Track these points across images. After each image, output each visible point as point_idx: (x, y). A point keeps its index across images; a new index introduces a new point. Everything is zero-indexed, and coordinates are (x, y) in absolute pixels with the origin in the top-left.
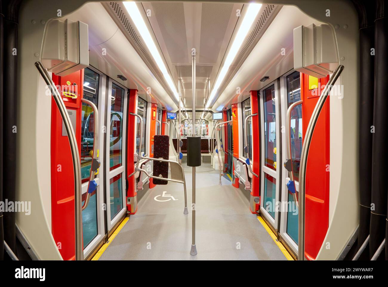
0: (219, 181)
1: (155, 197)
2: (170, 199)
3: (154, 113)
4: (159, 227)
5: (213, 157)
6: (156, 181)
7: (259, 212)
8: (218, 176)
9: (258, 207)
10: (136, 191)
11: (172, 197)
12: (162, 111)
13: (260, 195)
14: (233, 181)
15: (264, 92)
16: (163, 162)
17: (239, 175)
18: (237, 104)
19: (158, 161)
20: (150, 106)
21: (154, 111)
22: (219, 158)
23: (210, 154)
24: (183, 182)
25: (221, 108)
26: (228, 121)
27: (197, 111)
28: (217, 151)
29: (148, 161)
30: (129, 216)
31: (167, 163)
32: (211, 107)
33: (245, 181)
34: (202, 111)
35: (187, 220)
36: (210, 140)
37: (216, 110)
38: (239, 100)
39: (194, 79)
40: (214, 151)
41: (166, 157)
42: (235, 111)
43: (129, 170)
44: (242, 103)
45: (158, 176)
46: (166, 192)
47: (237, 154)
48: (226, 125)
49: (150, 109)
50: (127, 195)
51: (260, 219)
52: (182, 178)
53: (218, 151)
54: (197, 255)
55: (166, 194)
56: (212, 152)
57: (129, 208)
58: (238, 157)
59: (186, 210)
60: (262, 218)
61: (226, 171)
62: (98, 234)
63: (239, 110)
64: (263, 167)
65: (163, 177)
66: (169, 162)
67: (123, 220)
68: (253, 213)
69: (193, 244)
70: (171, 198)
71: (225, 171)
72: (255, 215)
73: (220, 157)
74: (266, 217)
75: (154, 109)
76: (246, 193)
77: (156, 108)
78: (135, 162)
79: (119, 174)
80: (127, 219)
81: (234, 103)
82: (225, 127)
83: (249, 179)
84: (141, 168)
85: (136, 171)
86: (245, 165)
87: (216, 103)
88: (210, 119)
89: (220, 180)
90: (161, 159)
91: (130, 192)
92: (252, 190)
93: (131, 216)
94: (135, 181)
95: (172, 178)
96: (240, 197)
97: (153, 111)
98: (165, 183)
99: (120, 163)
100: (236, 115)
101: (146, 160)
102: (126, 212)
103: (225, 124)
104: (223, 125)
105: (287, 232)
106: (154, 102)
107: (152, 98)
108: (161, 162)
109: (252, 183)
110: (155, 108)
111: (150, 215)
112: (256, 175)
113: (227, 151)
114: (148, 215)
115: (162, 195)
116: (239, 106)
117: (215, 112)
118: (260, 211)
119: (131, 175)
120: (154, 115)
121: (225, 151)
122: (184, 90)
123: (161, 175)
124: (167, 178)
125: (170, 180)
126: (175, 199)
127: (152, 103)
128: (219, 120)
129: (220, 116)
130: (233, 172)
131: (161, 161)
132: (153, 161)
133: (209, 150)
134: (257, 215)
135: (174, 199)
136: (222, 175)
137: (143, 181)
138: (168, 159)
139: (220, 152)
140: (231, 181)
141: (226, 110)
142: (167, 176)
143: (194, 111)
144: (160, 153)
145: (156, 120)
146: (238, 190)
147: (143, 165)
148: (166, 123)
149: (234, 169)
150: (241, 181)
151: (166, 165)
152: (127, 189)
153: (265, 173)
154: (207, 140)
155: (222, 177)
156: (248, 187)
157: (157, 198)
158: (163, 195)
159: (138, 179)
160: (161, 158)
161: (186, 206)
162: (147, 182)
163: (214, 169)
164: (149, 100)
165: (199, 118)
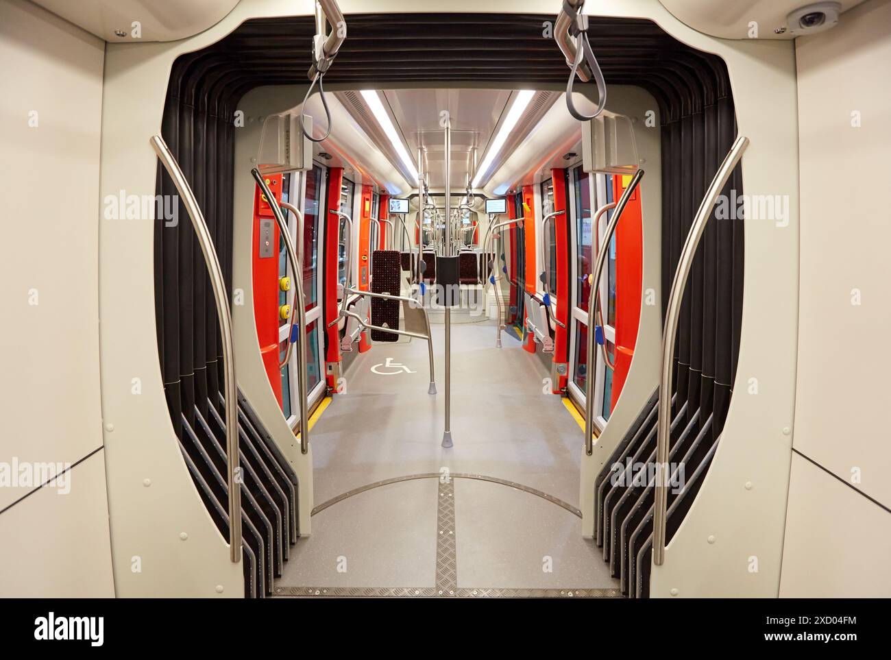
0: (497, 339)
1: (373, 365)
2: (401, 371)
3: (367, 203)
4: (387, 412)
5: (487, 292)
6: (377, 335)
7: (565, 390)
8: (495, 330)
9: (564, 382)
10: (340, 353)
11: (404, 367)
12: (380, 196)
13: (568, 361)
14: (524, 340)
15: (576, 173)
16: (390, 300)
17: (534, 326)
18: (532, 185)
19: (381, 299)
20: (359, 189)
21: (368, 200)
22: (496, 293)
23: (479, 287)
24: (427, 337)
25: (503, 191)
26: (517, 218)
27: (452, 195)
28: (493, 281)
29: (359, 298)
30: (331, 396)
31: (398, 301)
32: (481, 187)
33: (543, 336)
34: (464, 195)
35: (434, 403)
36: (481, 255)
37: (492, 192)
38: (537, 180)
39: (448, 148)
40: (488, 280)
41: (396, 291)
42: (528, 200)
43: (329, 313)
44: (542, 185)
45: (381, 326)
46: (392, 359)
47: (532, 286)
48: (513, 227)
49: (358, 197)
50: (326, 359)
51: (566, 403)
52: (426, 330)
53: (495, 279)
54: (454, 447)
55: (391, 362)
56: (485, 283)
57: (330, 381)
58: (535, 292)
59: (432, 386)
60: (571, 401)
61: (513, 322)
62: (291, 415)
63: (537, 198)
64: (574, 310)
65: (391, 328)
66: (401, 300)
67: (322, 401)
68: (555, 393)
69: (446, 430)
70: (402, 369)
71: (511, 321)
72: (559, 396)
73: (500, 293)
74: (577, 398)
75: (367, 196)
76: (545, 359)
77: (370, 193)
78: (340, 301)
79: (313, 322)
80: (327, 401)
81: (527, 184)
82: (511, 230)
83: (551, 332)
84: (348, 309)
85: (341, 316)
86: (543, 307)
87: (490, 181)
88: (480, 208)
89: (499, 336)
90: (386, 295)
91: (330, 354)
92: (554, 353)
93: (334, 395)
94: (338, 335)
95: (407, 329)
96: (534, 368)
97: (364, 200)
98: (394, 338)
99: (314, 300)
100: (532, 208)
101: (357, 296)
102: (327, 388)
103: (511, 224)
104: (508, 227)
105: (603, 416)
106: (368, 183)
107: (364, 178)
108: (386, 300)
109: (555, 341)
110: (369, 195)
111: (367, 395)
112: (561, 324)
113: (516, 281)
114: (363, 395)
115: (385, 363)
116: (536, 189)
117: (490, 198)
118: (567, 389)
119: (332, 323)
120: (367, 209)
121: (512, 281)
122: (427, 161)
123: (385, 325)
124: (398, 329)
125: (404, 332)
126: (411, 371)
127: (363, 185)
128: (499, 215)
129: (500, 206)
130: (526, 323)
131: (386, 297)
132: (370, 298)
133: (479, 278)
134: (562, 397)
135: (409, 371)
136: (502, 328)
137: (352, 336)
138: (398, 295)
139: (498, 283)
140: (521, 340)
141: (512, 194)
142: (398, 325)
143: (448, 195)
144: (384, 284)
145: (371, 218)
146: (535, 356)
147: (352, 306)
148: (388, 221)
149: (526, 317)
150: (538, 339)
151: (394, 305)
152: (326, 349)
153: (577, 320)
154: (475, 255)
155: (503, 332)
156: (550, 348)
157: (376, 369)
158: (388, 365)
159: (343, 332)
160: (386, 293)
161: (432, 379)
162: (357, 338)
163: (488, 317)
164: (359, 180)
165: (457, 207)
